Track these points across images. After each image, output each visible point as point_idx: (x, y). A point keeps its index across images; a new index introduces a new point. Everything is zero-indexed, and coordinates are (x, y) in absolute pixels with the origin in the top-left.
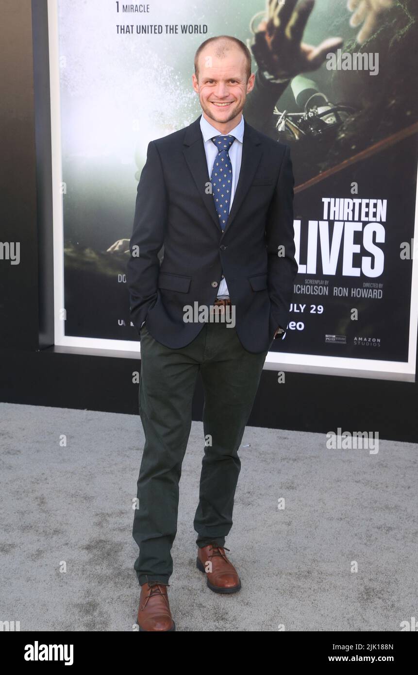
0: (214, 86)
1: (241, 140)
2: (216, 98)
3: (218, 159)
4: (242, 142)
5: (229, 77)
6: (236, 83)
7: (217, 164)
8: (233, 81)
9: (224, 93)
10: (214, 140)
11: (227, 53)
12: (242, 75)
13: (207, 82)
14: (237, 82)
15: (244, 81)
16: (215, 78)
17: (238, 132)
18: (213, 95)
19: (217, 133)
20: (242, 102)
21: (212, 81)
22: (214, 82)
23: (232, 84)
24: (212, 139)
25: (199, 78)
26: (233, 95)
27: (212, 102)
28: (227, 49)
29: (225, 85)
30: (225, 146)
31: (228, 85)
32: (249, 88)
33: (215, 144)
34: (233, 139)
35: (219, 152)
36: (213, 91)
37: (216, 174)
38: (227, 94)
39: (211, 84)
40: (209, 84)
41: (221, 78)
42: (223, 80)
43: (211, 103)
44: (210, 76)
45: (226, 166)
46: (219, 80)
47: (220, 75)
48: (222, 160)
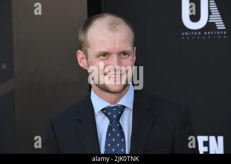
0: (107, 59)
1: (131, 107)
3: (110, 128)
4: (132, 109)
5: (122, 50)
6: (127, 56)
7: (110, 134)
8: (125, 53)
10: (105, 111)
11: (118, 27)
13: (100, 56)
14: (128, 54)
16: (109, 51)
17: (127, 100)
21: (105, 54)
22: (107, 56)
23: (124, 56)
29: (118, 57)
30: (115, 116)
31: (120, 58)
33: (106, 115)
34: (123, 108)
35: (111, 123)
36: (107, 64)
37: (109, 145)
39: (104, 58)
40: (102, 57)
41: (115, 51)
42: (116, 53)
45: (118, 135)
46: (113, 53)
47: (114, 48)
48: (114, 130)
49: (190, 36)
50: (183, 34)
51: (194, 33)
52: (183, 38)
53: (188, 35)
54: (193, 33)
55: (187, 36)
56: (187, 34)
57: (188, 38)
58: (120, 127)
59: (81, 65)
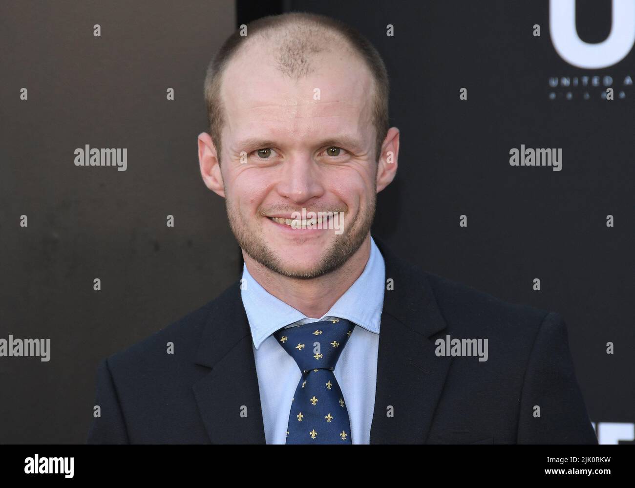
0: (276, 164)
1: (375, 325)
2: (286, 203)
3: (301, 396)
4: (378, 332)
5: (322, 137)
6: (342, 157)
7: (300, 416)
8: (332, 147)
9: (309, 185)
11: (314, 60)
12: (362, 129)
13: (251, 153)
14: (347, 152)
15: (369, 151)
16: (278, 141)
18: (273, 193)
19: (290, 316)
20: (362, 215)
22: (273, 154)
23: (332, 159)
24: (277, 335)
25: (223, 144)
26: (335, 193)
27: (270, 218)
28: (315, 50)
29: (310, 161)
30: (317, 356)
31: (319, 162)
32: (383, 174)
33: (290, 349)
34: (347, 328)
35: (305, 377)
36: (274, 181)
38: (316, 190)
39: (265, 162)
41: (298, 138)
42: (304, 145)
43: (268, 221)
44: (259, 133)
45: (329, 417)
46: (292, 147)
47: (296, 131)
48: (314, 400)
49: (578, 90)
50: (554, 83)
51: (590, 81)
52: (553, 96)
53: (571, 88)
54: (585, 80)
55: (566, 89)
56: (566, 82)
57: (570, 96)
58: (337, 393)
59: (210, 182)
